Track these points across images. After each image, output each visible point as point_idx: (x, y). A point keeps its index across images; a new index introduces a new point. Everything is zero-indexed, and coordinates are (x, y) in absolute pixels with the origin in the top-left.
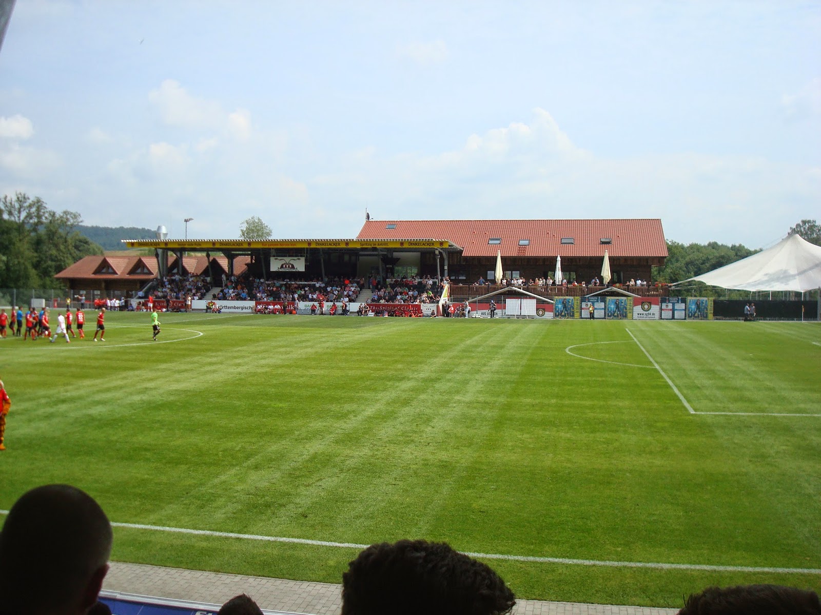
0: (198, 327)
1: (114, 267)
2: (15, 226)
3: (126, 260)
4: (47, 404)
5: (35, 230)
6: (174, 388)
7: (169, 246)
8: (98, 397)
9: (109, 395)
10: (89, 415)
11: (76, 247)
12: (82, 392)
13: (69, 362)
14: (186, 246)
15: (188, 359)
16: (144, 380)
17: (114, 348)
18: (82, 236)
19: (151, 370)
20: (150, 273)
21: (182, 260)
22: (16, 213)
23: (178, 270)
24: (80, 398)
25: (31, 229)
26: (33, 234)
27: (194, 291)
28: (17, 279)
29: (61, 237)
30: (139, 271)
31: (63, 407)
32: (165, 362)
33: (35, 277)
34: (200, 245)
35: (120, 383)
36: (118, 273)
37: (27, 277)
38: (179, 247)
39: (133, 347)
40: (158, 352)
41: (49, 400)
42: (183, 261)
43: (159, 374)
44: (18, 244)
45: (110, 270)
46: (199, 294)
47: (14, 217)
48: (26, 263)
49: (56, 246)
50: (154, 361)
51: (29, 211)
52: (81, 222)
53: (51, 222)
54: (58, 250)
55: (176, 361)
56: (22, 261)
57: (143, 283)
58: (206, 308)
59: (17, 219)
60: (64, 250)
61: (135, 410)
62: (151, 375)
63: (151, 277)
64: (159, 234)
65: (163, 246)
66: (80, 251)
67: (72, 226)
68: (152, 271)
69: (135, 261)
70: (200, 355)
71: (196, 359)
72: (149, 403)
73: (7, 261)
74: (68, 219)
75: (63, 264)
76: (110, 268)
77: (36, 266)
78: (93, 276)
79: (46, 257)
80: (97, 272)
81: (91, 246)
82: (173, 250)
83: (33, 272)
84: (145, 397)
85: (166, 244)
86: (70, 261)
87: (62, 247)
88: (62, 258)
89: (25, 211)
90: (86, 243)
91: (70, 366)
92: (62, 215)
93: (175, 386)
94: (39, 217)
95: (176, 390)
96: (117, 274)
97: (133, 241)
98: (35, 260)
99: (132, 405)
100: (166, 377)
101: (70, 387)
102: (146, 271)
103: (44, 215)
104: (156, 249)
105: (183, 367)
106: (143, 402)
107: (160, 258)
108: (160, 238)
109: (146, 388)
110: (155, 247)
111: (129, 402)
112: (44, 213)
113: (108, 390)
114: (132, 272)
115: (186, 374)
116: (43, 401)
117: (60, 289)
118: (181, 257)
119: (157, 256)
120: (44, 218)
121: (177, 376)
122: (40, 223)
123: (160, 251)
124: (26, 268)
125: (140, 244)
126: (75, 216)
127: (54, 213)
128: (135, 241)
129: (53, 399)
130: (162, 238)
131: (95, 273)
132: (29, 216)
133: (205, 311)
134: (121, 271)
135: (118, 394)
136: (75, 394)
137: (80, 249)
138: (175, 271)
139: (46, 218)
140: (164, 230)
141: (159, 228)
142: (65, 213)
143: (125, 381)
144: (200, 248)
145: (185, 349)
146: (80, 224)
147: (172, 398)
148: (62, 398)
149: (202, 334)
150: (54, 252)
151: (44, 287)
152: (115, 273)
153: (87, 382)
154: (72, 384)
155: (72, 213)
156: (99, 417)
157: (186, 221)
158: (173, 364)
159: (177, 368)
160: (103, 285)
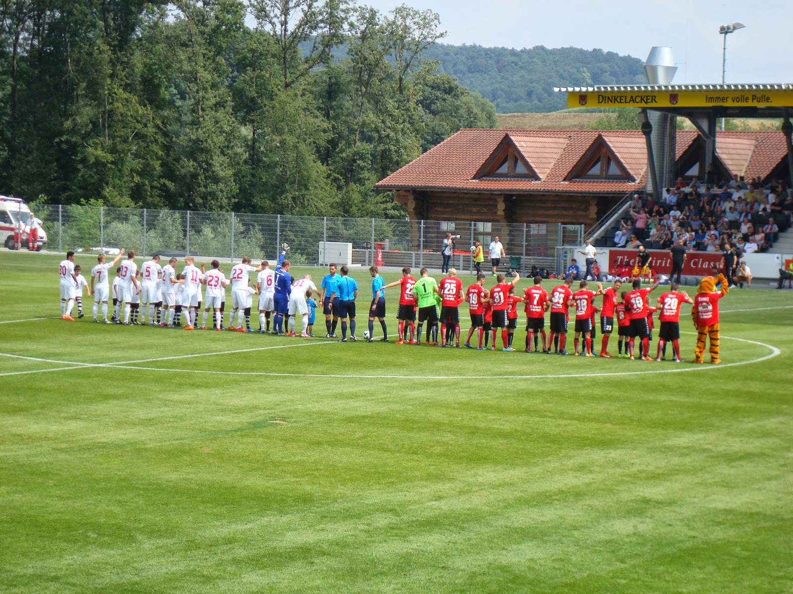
0: (765, 332)
1: (529, 160)
2: (275, 49)
3: (563, 142)
4: (393, 531)
5: (324, 58)
6: (720, 506)
7: (681, 103)
8: (522, 518)
9: (548, 515)
10: (504, 569)
11: (426, 104)
12: (477, 501)
13: (436, 415)
14: (729, 104)
15: (749, 424)
16: (636, 478)
17: (544, 381)
18: (441, 74)
19: (652, 450)
20: (627, 177)
21: (714, 142)
22: (278, 12)
23: (702, 168)
24: (475, 517)
25: (315, 55)
26: (319, 69)
27: (745, 228)
28: (278, 189)
29: (389, 76)
30: (596, 170)
31: (434, 541)
32: (685, 426)
33: (322, 181)
34: (768, 99)
35: (571, 480)
36: (541, 176)
37: (304, 184)
38: (710, 105)
39: (595, 383)
40: (663, 397)
41: (394, 520)
42: (717, 145)
43: (676, 460)
44: (283, 96)
45: (521, 169)
46: (759, 237)
47: (273, 24)
48: (302, 147)
49: (376, 101)
50: (654, 424)
51: (310, 6)
52: (442, 35)
53: (364, 37)
54: (381, 110)
55: (718, 428)
56: (291, 140)
57: (606, 203)
58: (777, 275)
59: (279, 29)
60: (396, 113)
61: (622, 561)
62: (655, 463)
63: (629, 186)
64: (654, 69)
65: (666, 103)
66: (434, 113)
67: (419, 47)
68: (631, 172)
69: (585, 143)
70: (779, 413)
71: (771, 423)
72: (660, 542)
73: (254, 141)
74: (406, 29)
75: (393, 148)
76: (519, 163)
77: (325, 155)
78: (475, 184)
79: (352, 131)
80: (487, 171)
81: (464, 99)
82: (691, 113)
83: (317, 170)
84: (646, 526)
85: (674, 96)
86: (411, 141)
87: (391, 104)
88: (392, 134)
89: (298, 9)
90: (450, 90)
91: (437, 426)
92: (391, 18)
93: (722, 500)
94: (334, 22)
95: (728, 512)
96: (538, 179)
97: (584, 89)
98: (323, 139)
99: (612, 546)
100: (695, 471)
101: (444, 487)
102: (614, 170)
103: (346, 18)
104: (644, 110)
105: (737, 445)
106: (642, 539)
107: (654, 135)
108: (655, 80)
109: (646, 501)
110: (643, 105)
111: (603, 537)
112: (346, 11)
113: (543, 499)
114: (578, 172)
115: (749, 467)
116: (382, 521)
117: (387, 216)
118: (712, 132)
119: (646, 129)
120: (346, 26)
121: (725, 470)
122: (334, 39)
123: (654, 117)
124: (300, 159)
125: (604, 98)
126: (425, 23)
127: (373, 13)
128: (590, 89)
129: (405, 517)
130: (662, 81)
131: (479, 175)
132: (309, 21)
133: (776, 284)
134: (548, 171)
135: (574, 513)
136: (459, 505)
137: (433, 107)
138: (694, 171)
139: (352, 25)
140: (666, 59)
141: (654, 52)
142: (400, 11)
143: (587, 478)
144: (768, 108)
145: (737, 394)
146: (439, 41)
147: (718, 534)
148: (428, 514)
149: (777, 352)
150: (371, 117)
151: (345, 209)
152: (533, 176)
153: (488, 474)
154: (451, 479)
155: (417, 13)
156: (531, 576)
157: (725, 31)
158: (711, 436)
159: (721, 449)
160: (501, 206)
